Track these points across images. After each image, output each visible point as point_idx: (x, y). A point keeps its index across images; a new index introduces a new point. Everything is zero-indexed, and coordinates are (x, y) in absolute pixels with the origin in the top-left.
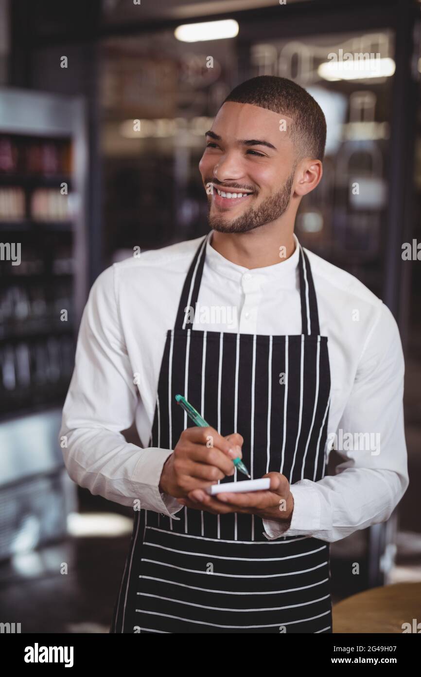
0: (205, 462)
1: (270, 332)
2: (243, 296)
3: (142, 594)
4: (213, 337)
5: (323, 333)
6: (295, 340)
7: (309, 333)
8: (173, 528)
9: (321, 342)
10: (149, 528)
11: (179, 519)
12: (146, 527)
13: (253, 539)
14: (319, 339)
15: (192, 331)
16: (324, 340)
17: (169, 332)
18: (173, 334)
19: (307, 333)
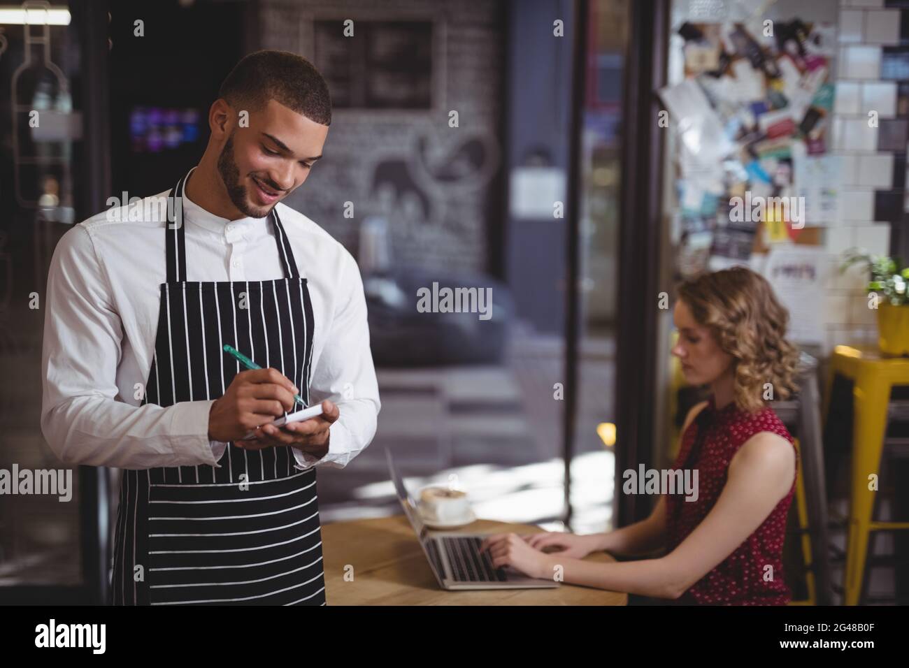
0: (273, 398)
1: (260, 278)
2: (230, 246)
3: (153, 553)
4: (208, 286)
5: (302, 276)
6: (280, 283)
7: (291, 277)
8: (182, 480)
9: (302, 284)
10: (154, 485)
11: (220, 466)
12: (150, 485)
13: (231, 481)
14: (301, 282)
15: (187, 283)
16: (305, 281)
17: (163, 287)
18: (167, 287)
19: (290, 276)
